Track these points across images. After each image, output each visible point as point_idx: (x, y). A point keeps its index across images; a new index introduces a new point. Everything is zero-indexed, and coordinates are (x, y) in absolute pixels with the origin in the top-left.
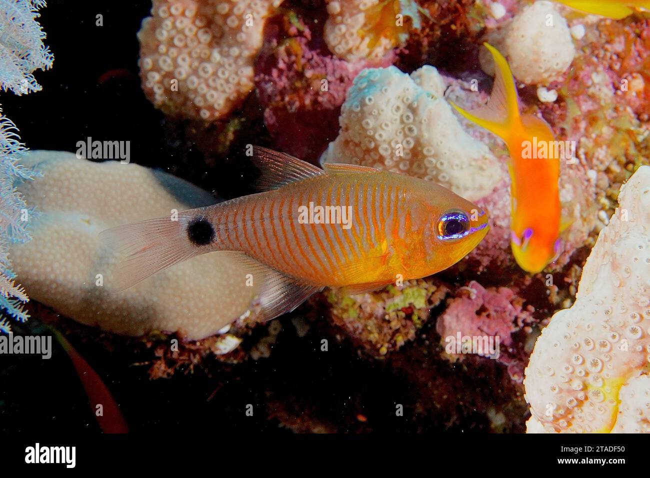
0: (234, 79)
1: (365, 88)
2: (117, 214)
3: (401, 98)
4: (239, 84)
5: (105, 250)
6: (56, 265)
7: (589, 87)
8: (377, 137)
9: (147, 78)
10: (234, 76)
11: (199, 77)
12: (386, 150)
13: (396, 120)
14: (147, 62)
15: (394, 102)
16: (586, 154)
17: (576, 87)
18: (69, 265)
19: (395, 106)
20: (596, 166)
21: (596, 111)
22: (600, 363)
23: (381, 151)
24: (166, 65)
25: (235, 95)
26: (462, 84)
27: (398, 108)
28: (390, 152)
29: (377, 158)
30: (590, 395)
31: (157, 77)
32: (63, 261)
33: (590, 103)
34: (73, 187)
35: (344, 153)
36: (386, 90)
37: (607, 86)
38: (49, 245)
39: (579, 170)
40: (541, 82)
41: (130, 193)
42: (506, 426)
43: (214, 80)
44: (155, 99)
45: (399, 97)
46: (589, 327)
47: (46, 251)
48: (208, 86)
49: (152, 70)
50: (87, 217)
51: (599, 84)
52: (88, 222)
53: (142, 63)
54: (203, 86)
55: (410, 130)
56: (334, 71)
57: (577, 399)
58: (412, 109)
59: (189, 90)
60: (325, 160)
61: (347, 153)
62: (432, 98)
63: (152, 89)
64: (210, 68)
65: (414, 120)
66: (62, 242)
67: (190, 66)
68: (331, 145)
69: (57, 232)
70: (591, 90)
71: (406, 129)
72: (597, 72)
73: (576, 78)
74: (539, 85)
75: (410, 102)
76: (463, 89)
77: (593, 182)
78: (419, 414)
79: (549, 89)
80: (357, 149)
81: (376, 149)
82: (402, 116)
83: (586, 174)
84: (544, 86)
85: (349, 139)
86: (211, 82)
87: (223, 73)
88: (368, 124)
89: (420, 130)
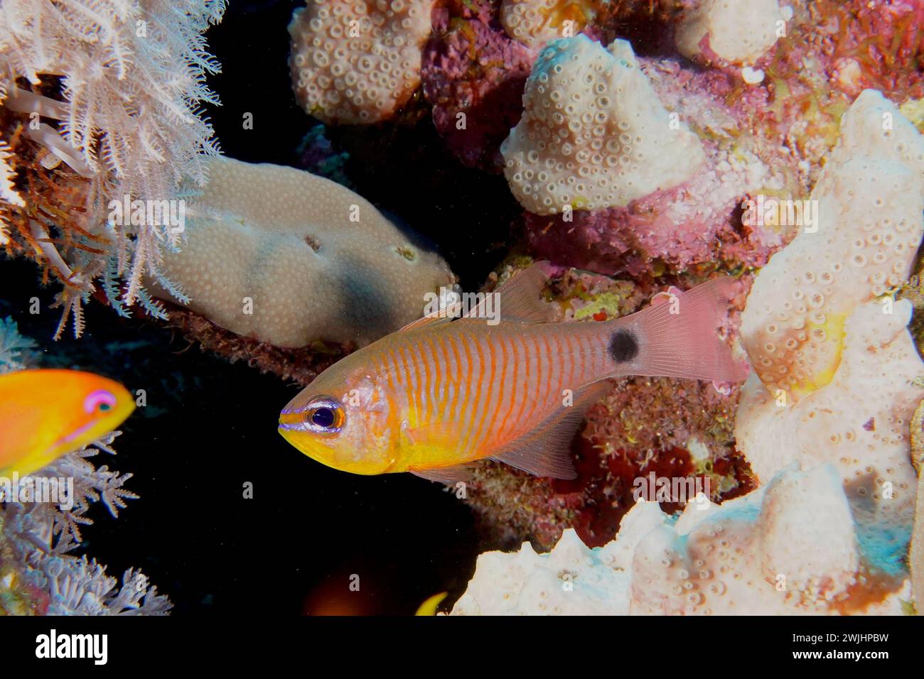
0: (398, 72)
1: (553, 57)
2: (273, 217)
3: (593, 66)
4: (404, 78)
5: (263, 252)
6: (211, 265)
7: (798, 72)
8: (567, 110)
9: (298, 78)
10: (399, 69)
11: (359, 71)
12: (577, 125)
13: (587, 90)
14: (301, 58)
15: (586, 71)
16: (797, 144)
17: (785, 70)
18: (225, 265)
19: (587, 75)
20: (808, 156)
21: (808, 95)
22: (822, 298)
23: (571, 127)
24: (322, 60)
25: (399, 91)
26: (657, 66)
27: (590, 77)
28: (580, 128)
29: (566, 136)
30: (812, 335)
31: (311, 74)
32: (218, 261)
33: (801, 88)
34: (225, 185)
35: (527, 135)
36: (576, 58)
37: (819, 73)
38: (203, 242)
39: (789, 160)
40: (747, 59)
41: (286, 195)
42: (710, 462)
43: (376, 75)
44: (307, 102)
45: (591, 66)
46: (810, 258)
47: (200, 249)
48: (369, 81)
49: (306, 67)
50: (240, 219)
51: (810, 69)
52: (242, 223)
53: (293, 62)
54: (364, 82)
55: (604, 102)
56: (512, 58)
57: (798, 340)
58: (606, 78)
59: (348, 87)
60: (506, 148)
61: (532, 135)
62: (628, 66)
63: (304, 90)
64: (371, 61)
65: (608, 89)
66: (215, 240)
67: (349, 60)
68: (513, 131)
69: (211, 230)
70: (802, 74)
71: (599, 101)
72: (808, 58)
73: (784, 59)
74: (744, 64)
75: (603, 70)
76: (658, 70)
77: (806, 172)
78: (609, 456)
79: (756, 68)
80: (544, 129)
81: (565, 125)
82: (595, 86)
83: (797, 165)
84: (749, 65)
85: (534, 119)
86: (372, 78)
87: (386, 67)
88: (556, 95)
89: (615, 101)
